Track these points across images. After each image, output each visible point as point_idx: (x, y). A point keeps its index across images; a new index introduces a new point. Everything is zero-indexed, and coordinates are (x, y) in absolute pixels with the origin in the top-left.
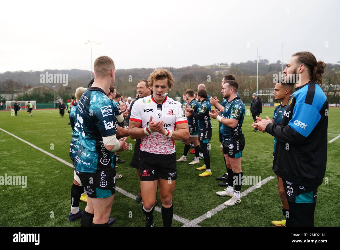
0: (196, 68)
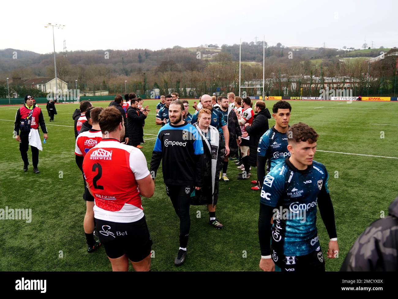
0: (179, 51)
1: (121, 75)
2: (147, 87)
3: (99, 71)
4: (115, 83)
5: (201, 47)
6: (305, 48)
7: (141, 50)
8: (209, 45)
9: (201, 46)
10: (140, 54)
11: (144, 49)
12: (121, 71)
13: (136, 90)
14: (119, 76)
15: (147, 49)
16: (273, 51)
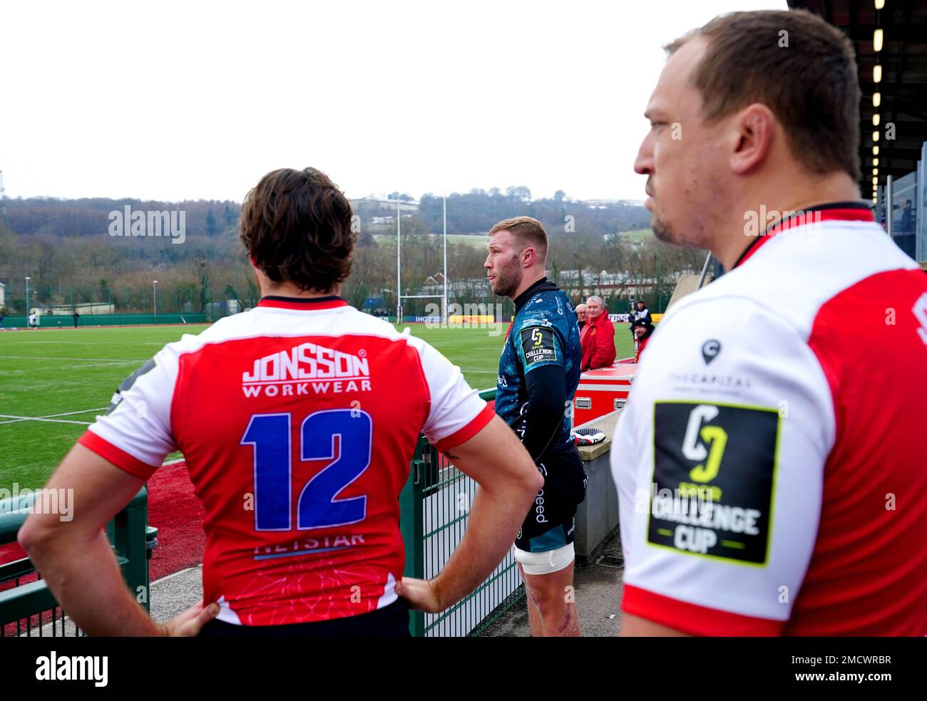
1: (160, 264)
2: (208, 295)
3: (94, 256)
4: (129, 285)
5: (371, 198)
6: (621, 202)
7: (215, 203)
8: (391, 193)
9: (370, 196)
10: (210, 212)
11: (222, 201)
12: (159, 254)
13: (182, 303)
14: (154, 266)
15: (231, 200)
16: (543, 209)
